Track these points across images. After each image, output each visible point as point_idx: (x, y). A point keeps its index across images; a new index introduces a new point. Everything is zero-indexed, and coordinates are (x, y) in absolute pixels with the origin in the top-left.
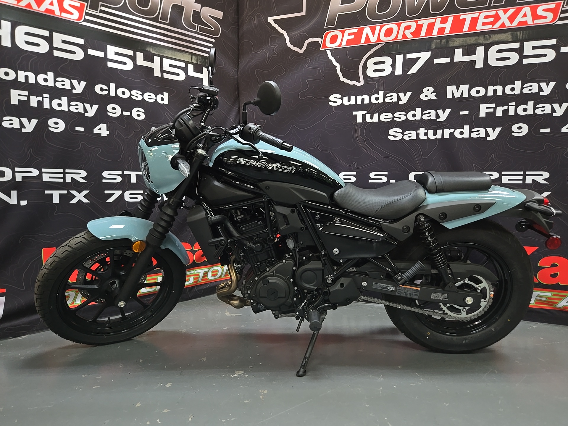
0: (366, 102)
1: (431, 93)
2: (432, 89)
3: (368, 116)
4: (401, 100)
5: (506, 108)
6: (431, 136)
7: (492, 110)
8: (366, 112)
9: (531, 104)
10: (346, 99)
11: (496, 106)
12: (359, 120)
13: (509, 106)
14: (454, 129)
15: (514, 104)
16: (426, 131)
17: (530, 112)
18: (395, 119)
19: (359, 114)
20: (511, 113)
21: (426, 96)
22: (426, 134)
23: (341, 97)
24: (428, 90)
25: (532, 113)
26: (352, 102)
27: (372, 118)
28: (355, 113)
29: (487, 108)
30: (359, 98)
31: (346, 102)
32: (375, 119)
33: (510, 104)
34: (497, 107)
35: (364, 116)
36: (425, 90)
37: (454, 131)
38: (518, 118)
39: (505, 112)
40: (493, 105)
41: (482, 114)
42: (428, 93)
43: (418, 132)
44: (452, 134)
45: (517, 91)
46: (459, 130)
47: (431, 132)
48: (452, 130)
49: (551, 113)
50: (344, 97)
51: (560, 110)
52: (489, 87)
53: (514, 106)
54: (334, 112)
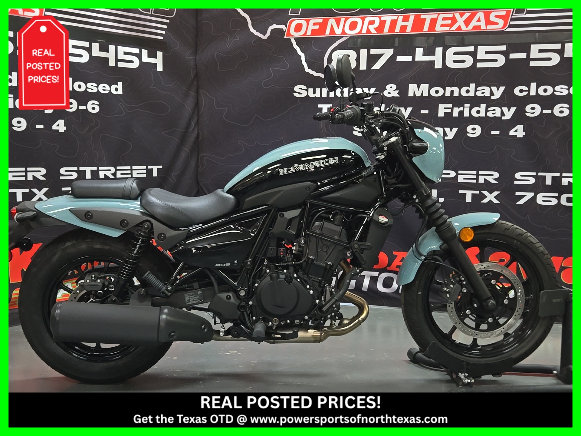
0: (332, 95)
1: (394, 91)
2: (394, 87)
5: (461, 109)
7: (449, 110)
8: (331, 105)
9: (483, 106)
10: (311, 90)
11: (453, 107)
13: (464, 107)
15: (468, 105)
17: (482, 114)
19: (324, 107)
20: (467, 114)
21: (389, 93)
23: (306, 88)
24: (391, 87)
25: (485, 116)
26: (318, 95)
28: (320, 106)
29: (445, 108)
30: (325, 91)
33: (466, 105)
35: (329, 110)
36: (388, 87)
38: (472, 120)
39: (461, 113)
40: (450, 106)
41: (441, 114)
42: (391, 91)
45: (472, 94)
49: (500, 116)
50: (309, 89)
51: (509, 113)
52: (447, 88)
53: (469, 108)
54: (299, 104)
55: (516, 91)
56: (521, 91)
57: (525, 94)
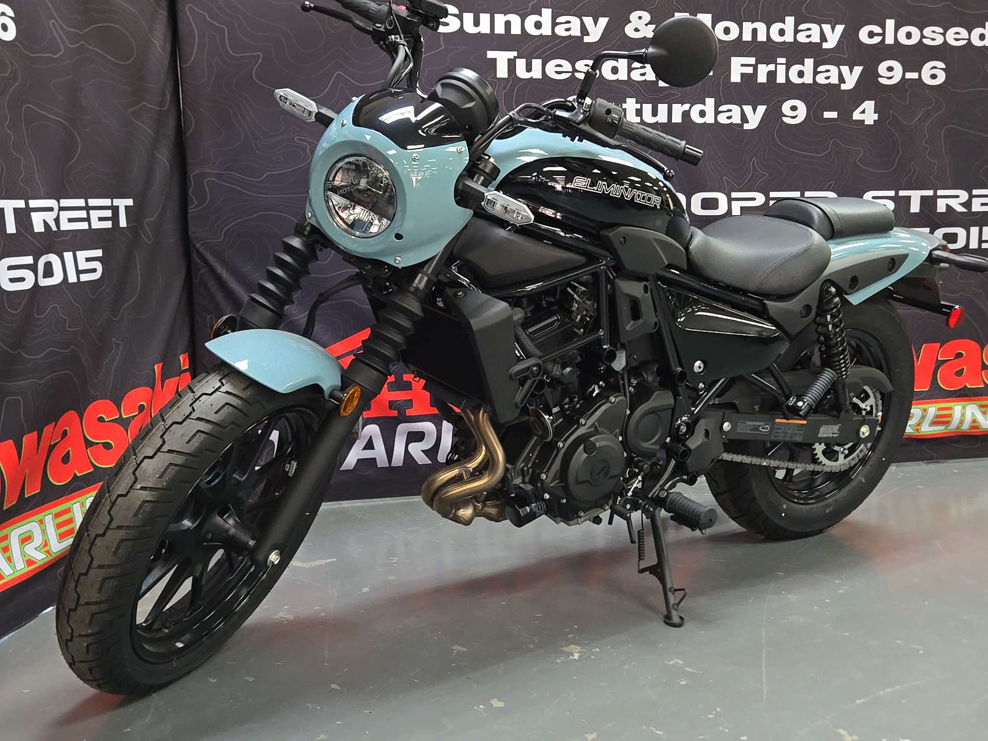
0: (516, 30)
1: (646, 25)
2: (647, 16)
3: (521, 64)
4: (588, 35)
5: (772, 67)
6: (648, 118)
7: (750, 70)
8: (515, 54)
9: (809, 62)
10: (468, 17)
11: (758, 62)
12: (502, 72)
13: (776, 64)
14: (689, 105)
15: (783, 60)
16: (638, 106)
17: (808, 79)
18: (577, 74)
19: (502, 58)
20: (781, 79)
21: (637, 30)
22: (639, 113)
23: (458, 13)
24: (640, 18)
25: (812, 82)
26: (485, 28)
27: (529, 68)
28: (491, 54)
29: (742, 65)
30: (500, 19)
31: (470, 28)
32: (536, 74)
33: (780, 60)
34: (759, 66)
35: (512, 64)
36: (634, 16)
37: (690, 108)
38: (791, 90)
39: (772, 75)
40: (752, 61)
41: (735, 78)
42: (640, 25)
43: (624, 106)
44: (686, 114)
45: (789, 38)
46: (698, 108)
47: (647, 108)
48: (686, 107)
49: (838, 83)
50: (465, 14)
51: (851, 78)
52: (744, 23)
53: (785, 66)
54: (443, 47)
55: (863, 35)
56: (871, 35)
57: (877, 40)
